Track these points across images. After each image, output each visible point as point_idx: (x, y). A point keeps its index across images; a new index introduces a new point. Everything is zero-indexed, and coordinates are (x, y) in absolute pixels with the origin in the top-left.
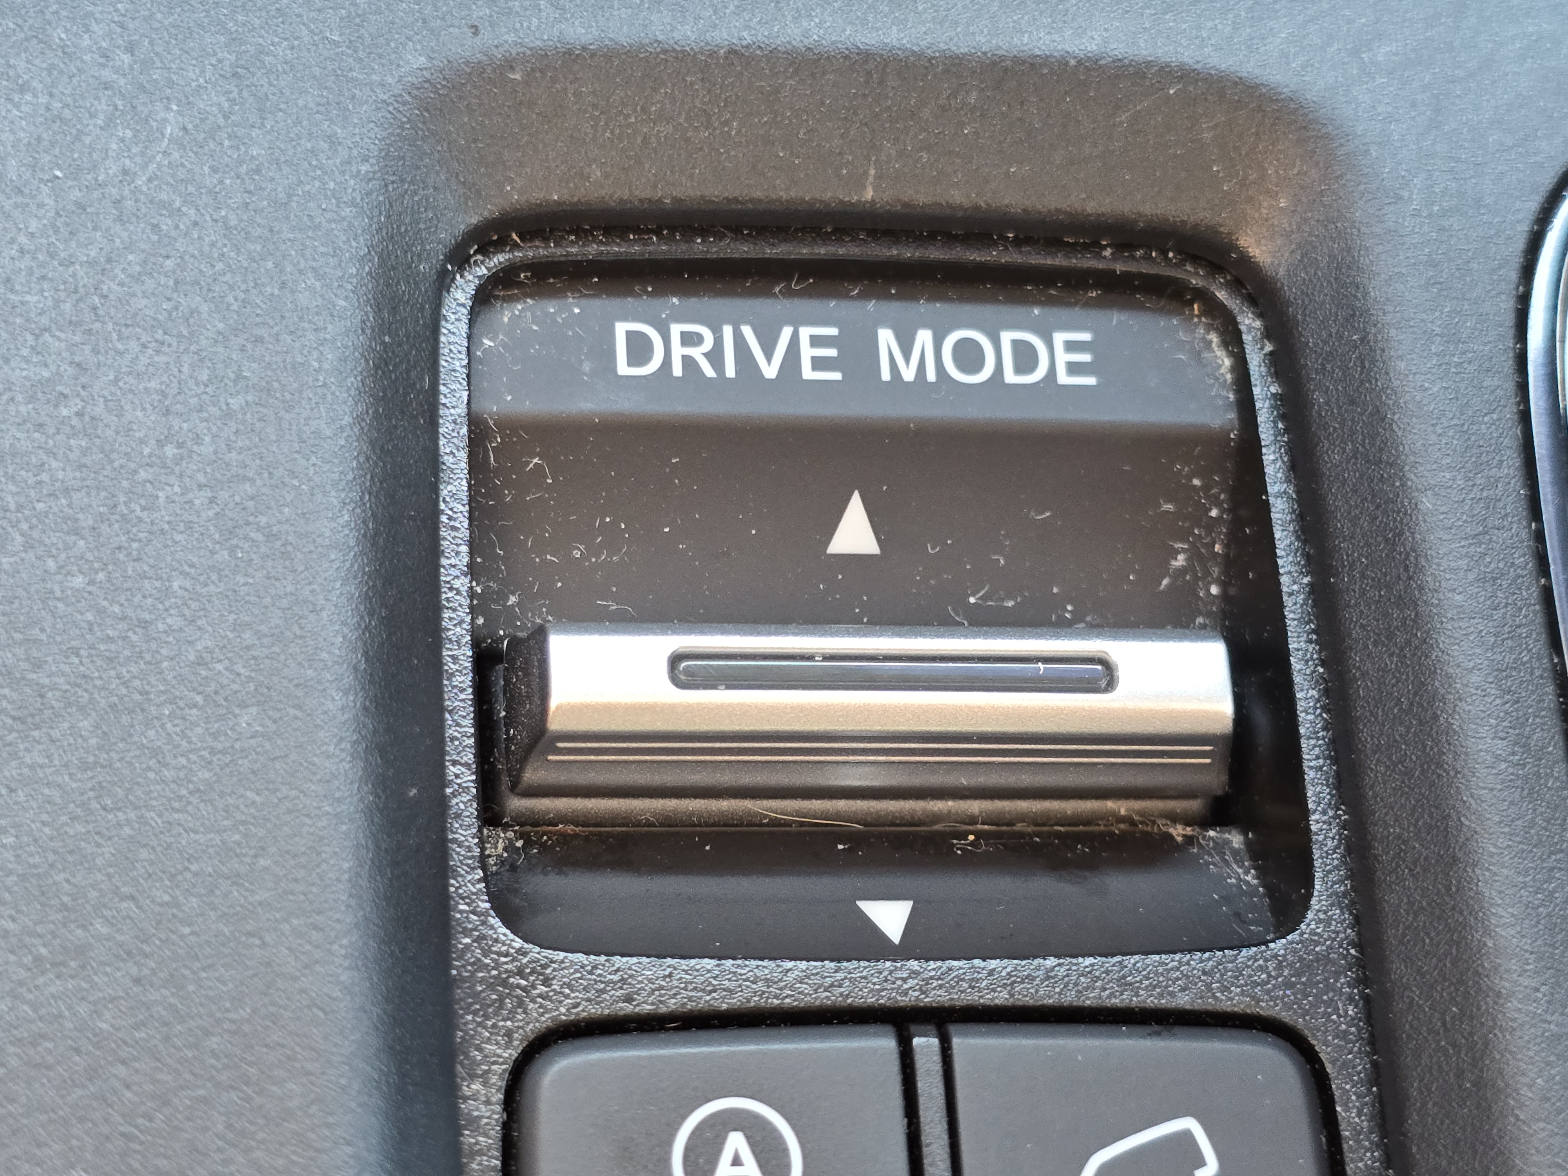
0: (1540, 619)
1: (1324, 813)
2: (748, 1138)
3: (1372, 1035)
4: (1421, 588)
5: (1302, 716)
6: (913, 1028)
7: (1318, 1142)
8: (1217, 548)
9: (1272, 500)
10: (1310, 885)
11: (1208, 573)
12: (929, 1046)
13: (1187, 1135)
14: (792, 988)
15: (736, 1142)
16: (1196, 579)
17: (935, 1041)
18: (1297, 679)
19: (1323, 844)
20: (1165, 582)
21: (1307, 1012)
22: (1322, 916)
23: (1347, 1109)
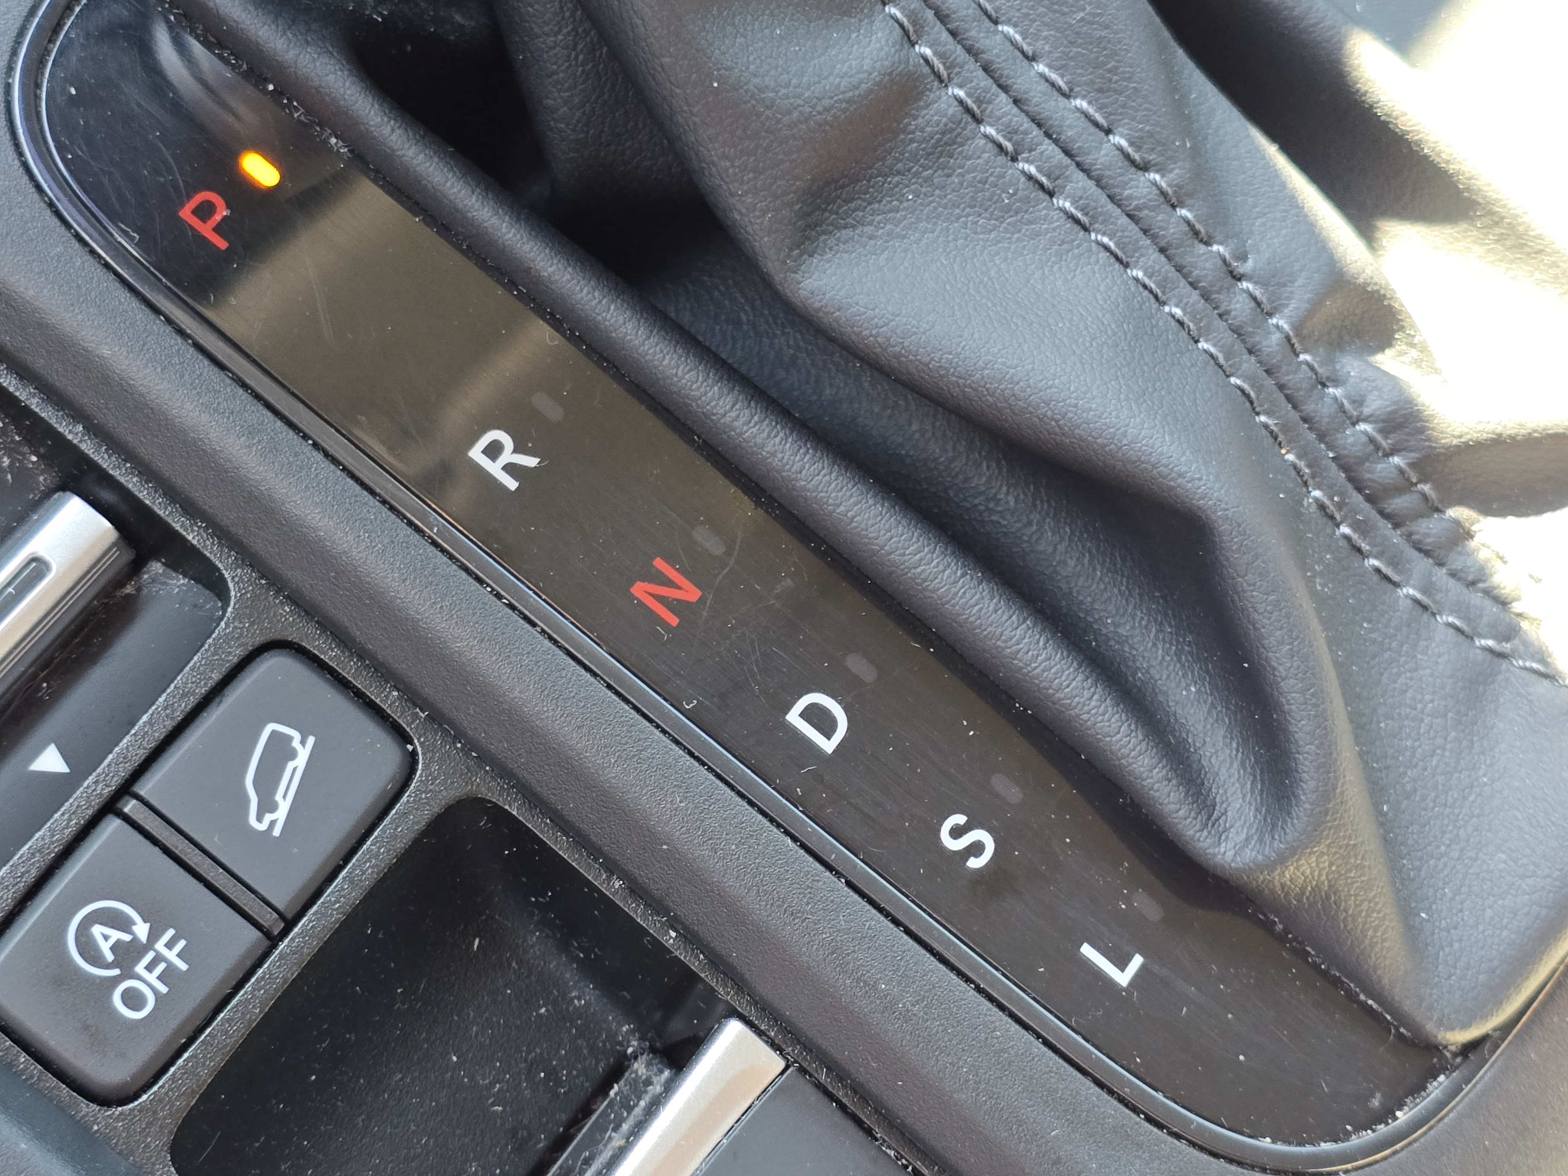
0: (206, 362)
1: (193, 531)
2: (101, 924)
3: (305, 611)
4: (141, 395)
5: (140, 496)
6: (119, 805)
7: (327, 680)
8: (17, 438)
9: (28, 402)
10: (218, 570)
11: (23, 455)
12: (134, 805)
13: (274, 733)
14: (53, 843)
15: (97, 930)
16: (20, 461)
17: (134, 802)
18: (122, 480)
19: (205, 546)
20: (9, 477)
21: (270, 628)
22: (237, 579)
23: (325, 653)
